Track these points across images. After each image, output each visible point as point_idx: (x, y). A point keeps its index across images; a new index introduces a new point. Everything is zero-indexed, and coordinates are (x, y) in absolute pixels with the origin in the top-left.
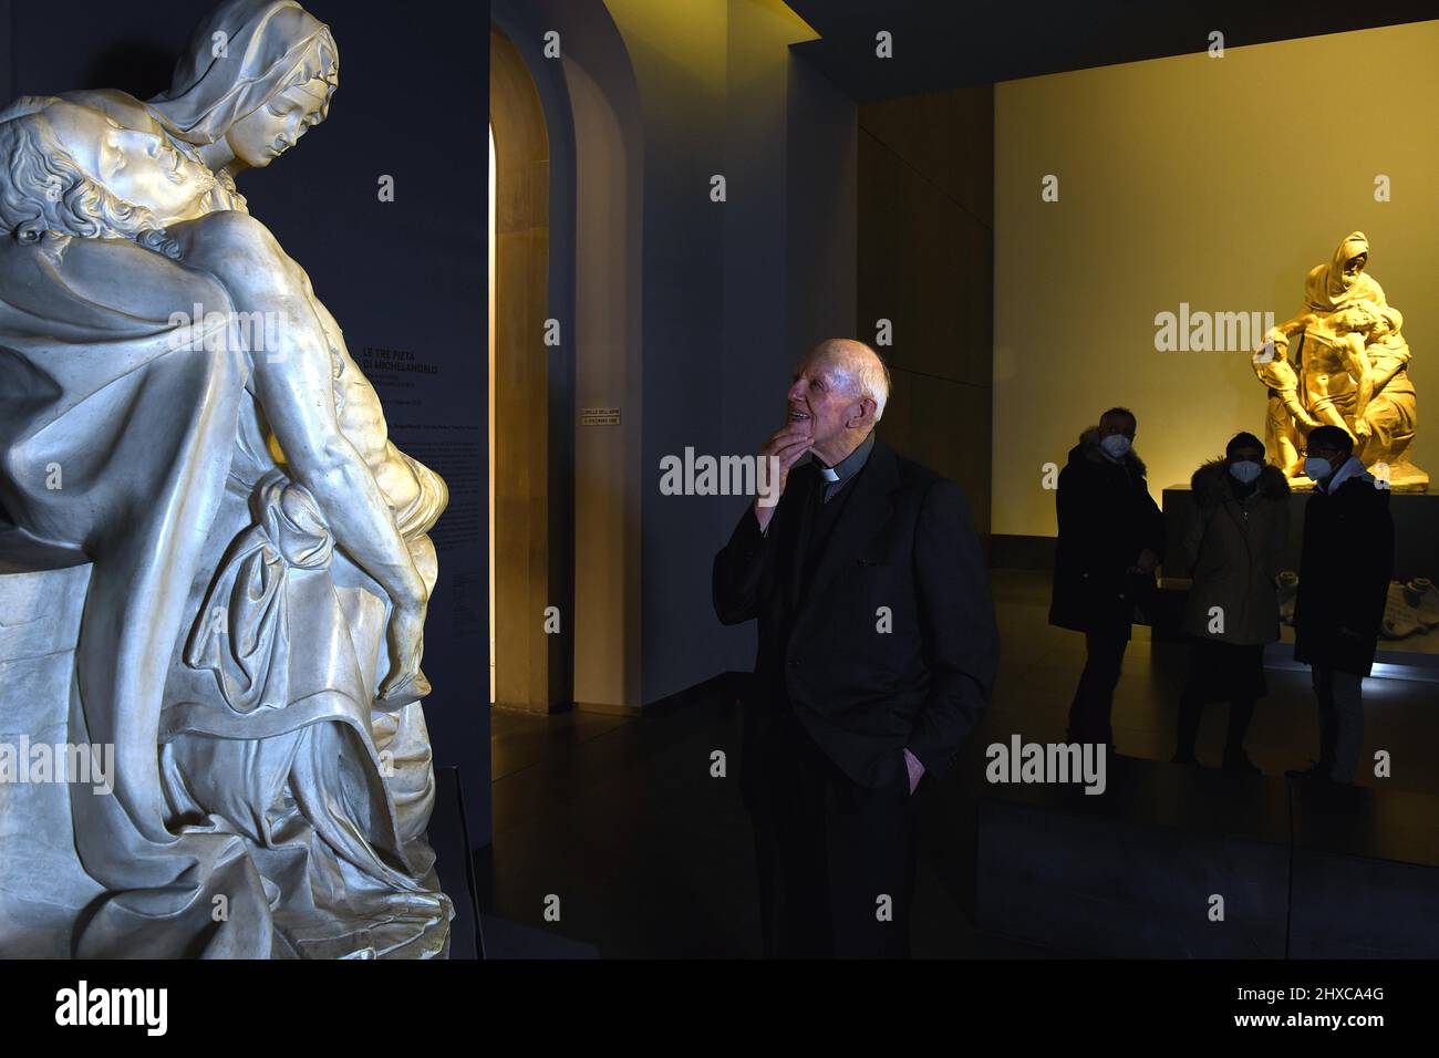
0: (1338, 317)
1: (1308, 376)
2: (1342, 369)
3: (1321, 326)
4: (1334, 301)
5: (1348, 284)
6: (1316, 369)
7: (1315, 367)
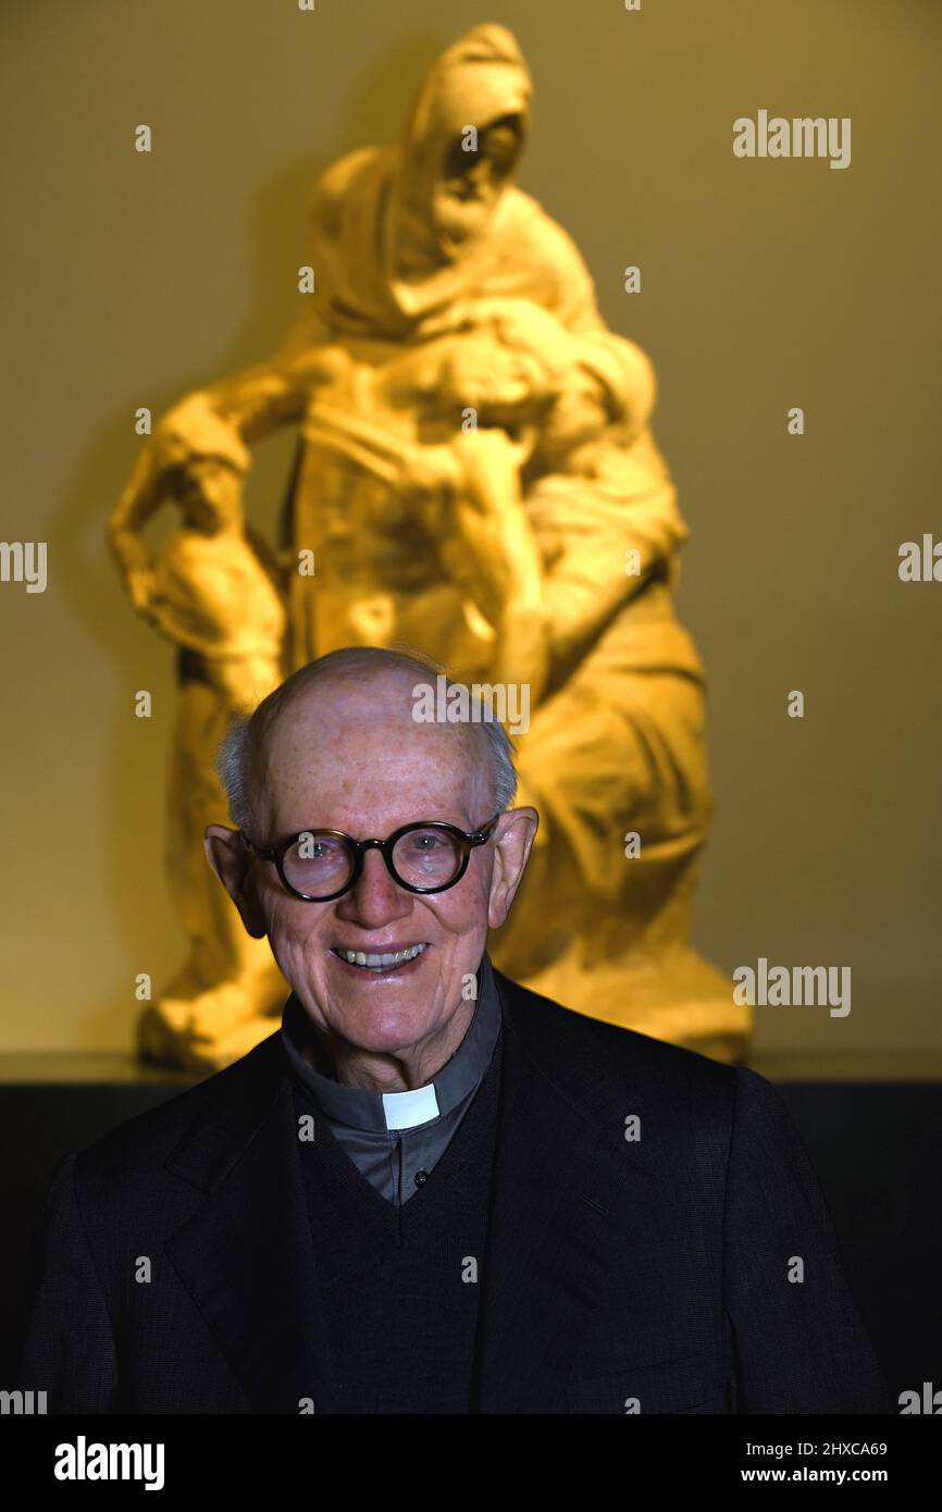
0: (424, 366)
1: (324, 603)
2: (438, 575)
3: (366, 401)
4: (410, 298)
5: (460, 235)
6: (347, 572)
7: (342, 564)
